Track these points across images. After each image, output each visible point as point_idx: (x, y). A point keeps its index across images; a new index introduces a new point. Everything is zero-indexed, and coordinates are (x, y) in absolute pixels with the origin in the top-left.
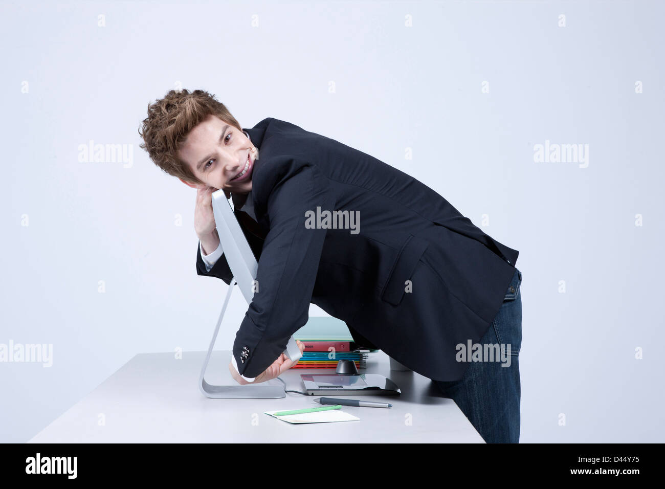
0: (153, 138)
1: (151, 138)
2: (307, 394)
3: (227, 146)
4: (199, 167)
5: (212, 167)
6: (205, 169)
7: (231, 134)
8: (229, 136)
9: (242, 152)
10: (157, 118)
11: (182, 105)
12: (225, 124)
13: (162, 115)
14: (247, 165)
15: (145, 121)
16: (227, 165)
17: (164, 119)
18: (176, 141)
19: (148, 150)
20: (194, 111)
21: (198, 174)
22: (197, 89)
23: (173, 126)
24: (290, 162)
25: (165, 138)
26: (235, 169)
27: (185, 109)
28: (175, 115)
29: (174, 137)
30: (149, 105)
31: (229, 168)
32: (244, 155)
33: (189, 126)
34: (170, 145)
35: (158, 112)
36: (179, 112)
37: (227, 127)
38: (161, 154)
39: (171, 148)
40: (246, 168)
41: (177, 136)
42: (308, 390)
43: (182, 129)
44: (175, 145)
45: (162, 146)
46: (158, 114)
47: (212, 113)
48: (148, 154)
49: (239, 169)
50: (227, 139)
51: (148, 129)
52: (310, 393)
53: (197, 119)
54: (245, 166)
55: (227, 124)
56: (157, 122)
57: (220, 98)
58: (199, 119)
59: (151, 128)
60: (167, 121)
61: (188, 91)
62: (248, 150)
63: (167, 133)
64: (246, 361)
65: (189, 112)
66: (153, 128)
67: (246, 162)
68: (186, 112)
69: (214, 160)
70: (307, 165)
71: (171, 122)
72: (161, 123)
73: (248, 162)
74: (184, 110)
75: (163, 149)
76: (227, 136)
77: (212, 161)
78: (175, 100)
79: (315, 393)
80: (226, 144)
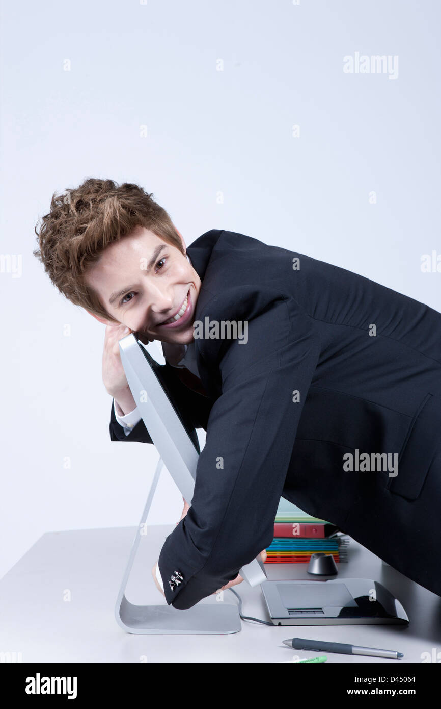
0: (52, 247)
1: (49, 246)
2: (271, 624)
3: (157, 275)
4: (112, 301)
5: (132, 302)
6: (121, 304)
7: (166, 257)
8: (164, 261)
9: (179, 287)
10: (61, 219)
11: (101, 206)
12: (161, 242)
13: (68, 215)
14: (184, 307)
15: (45, 218)
16: (153, 304)
17: (71, 222)
18: (83, 259)
19: (43, 260)
20: (115, 219)
21: (111, 309)
22: (129, 182)
23: (81, 237)
24: (254, 295)
25: (66, 253)
26: (165, 311)
27: (103, 214)
28: (87, 222)
29: (80, 255)
30: (54, 196)
31: (156, 309)
32: (182, 291)
33: (105, 241)
34: (72, 264)
35: (64, 211)
36: (92, 218)
37: (162, 247)
38: (60, 273)
39: (74, 269)
40: (182, 312)
41: (85, 254)
42: (273, 618)
43: (94, 244)
44: (80, 265)
45: (61, 263)
46: (63, 213)
47: (143, 225)
48: (42, 266)
49: (171, 313)
50: (160, 265)
51: (47, 231)
52: (276, 622)
53: (119, 232)
54: (180, 308)
55: (163, 243)
56: (61, 224)
57: (159, 200)
58: (121, 232)
59: (51, 232)
60: (74, 227)
61: (115, 183)
62: (189, 284)
63: (70, 245)
64: (178, 589)
65: (106, 220)
66: (53, 233)
67: (183, 303)
68: (103, 218)
69: (136, 294)
70: (281, 299)
71: (79, 231)
72: (66, 227)
73: (186, 303)
74: (100, 216)
75: (63, 267)
76: (161, 261)
77: (133, 295)
78: (92, 196)
79: (283, 622)
80: (157, 272)
